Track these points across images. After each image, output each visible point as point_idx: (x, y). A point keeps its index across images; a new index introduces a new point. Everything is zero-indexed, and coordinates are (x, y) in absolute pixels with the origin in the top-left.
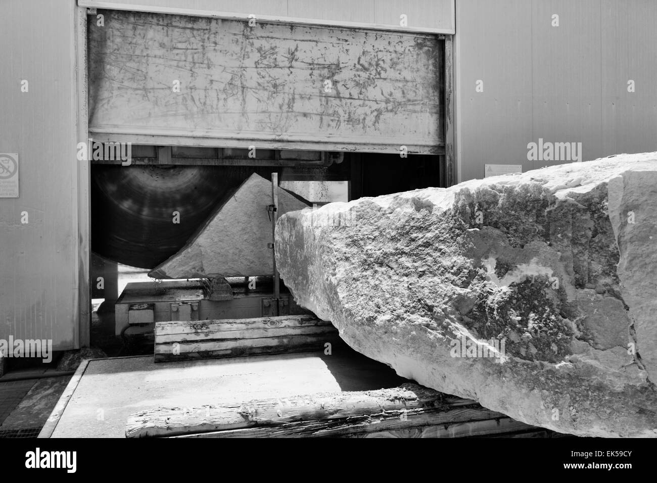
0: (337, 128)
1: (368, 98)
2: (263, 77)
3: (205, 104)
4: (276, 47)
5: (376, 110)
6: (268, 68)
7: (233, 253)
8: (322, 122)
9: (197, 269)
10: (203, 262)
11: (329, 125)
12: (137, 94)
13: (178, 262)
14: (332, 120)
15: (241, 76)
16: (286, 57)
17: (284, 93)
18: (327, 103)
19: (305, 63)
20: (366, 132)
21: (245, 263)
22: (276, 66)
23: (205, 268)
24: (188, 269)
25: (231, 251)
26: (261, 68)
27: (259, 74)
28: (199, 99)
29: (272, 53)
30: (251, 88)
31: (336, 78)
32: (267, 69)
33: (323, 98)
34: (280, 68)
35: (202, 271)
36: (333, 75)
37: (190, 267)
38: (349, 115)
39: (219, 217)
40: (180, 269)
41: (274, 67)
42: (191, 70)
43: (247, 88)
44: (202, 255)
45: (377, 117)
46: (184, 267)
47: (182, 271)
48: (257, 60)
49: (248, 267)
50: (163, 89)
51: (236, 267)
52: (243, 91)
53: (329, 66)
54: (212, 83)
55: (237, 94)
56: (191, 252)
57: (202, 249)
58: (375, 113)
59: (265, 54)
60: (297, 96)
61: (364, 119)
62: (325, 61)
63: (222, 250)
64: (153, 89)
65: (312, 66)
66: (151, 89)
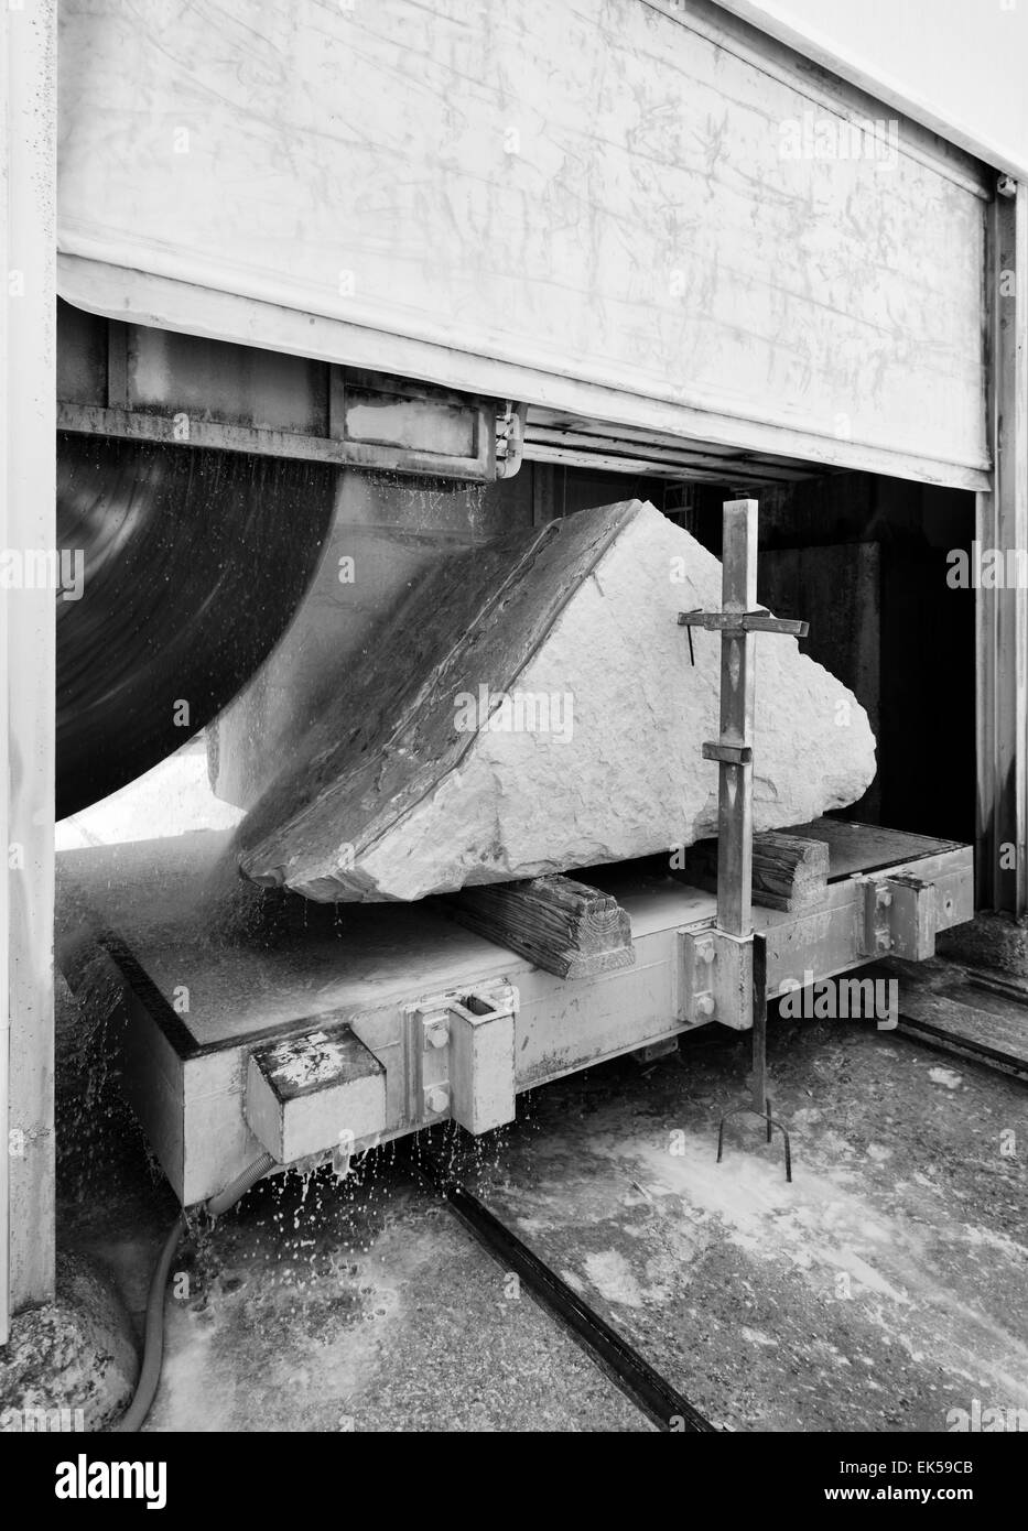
0: (803, 388)
1: (862, 315)
2: (645, 189)
3: (486, 234)
4: (679, 99)
5: (876, 351)
6: (658, 161)
7: (593, 781)
8: (772, 363)
9: (480, 851)
10: (502, 822)
11: (788, 378)
12: (249, 135)
13: (421, 834)
14: (795, 364)
15: (589, 167)
16: (702, 142)
17: (693, 254)
18: (785, 311)
19: (741, 174)
20: (858, 410)
21: (625, 811)
22: (676, 163)
23: (506, 844)
24: (451, 857)
25: (587, 776)
26: (641, 155)
27: (636, 174)
28: (470, 213)
29: (668, 117)
30: (613, 215)
31: (806, 240)
32: (654, 165)
33: (779, 295)
34: (687, 170)
35: (496, 857)
36: (800, 229)
37: (462, 847)
38: (828, 357)
39: (553, 653)
40: (429, 859)
41: (672, 165)
42: (445, 98)
43: (605, 211)
44: (500, 796)
45: (879, 372)
46: (440, 851)
47: (435, 865)
48: (631, 127)
49: (632, 826)
50: (347, 143)
51: (598, 830)
52: (592, 221)
53: (791, 203)
54: (510, 166)
55: (576, 224)
56: (465, 786)
57: (502, 773)
58: (875, 363)
59: (650, 111)
60: (722, 273)
61: (856, 374)
62: (784, 183)
63: (562, 774)
64: (312, 131)
65: (756, 190)
66: (303, 129)
